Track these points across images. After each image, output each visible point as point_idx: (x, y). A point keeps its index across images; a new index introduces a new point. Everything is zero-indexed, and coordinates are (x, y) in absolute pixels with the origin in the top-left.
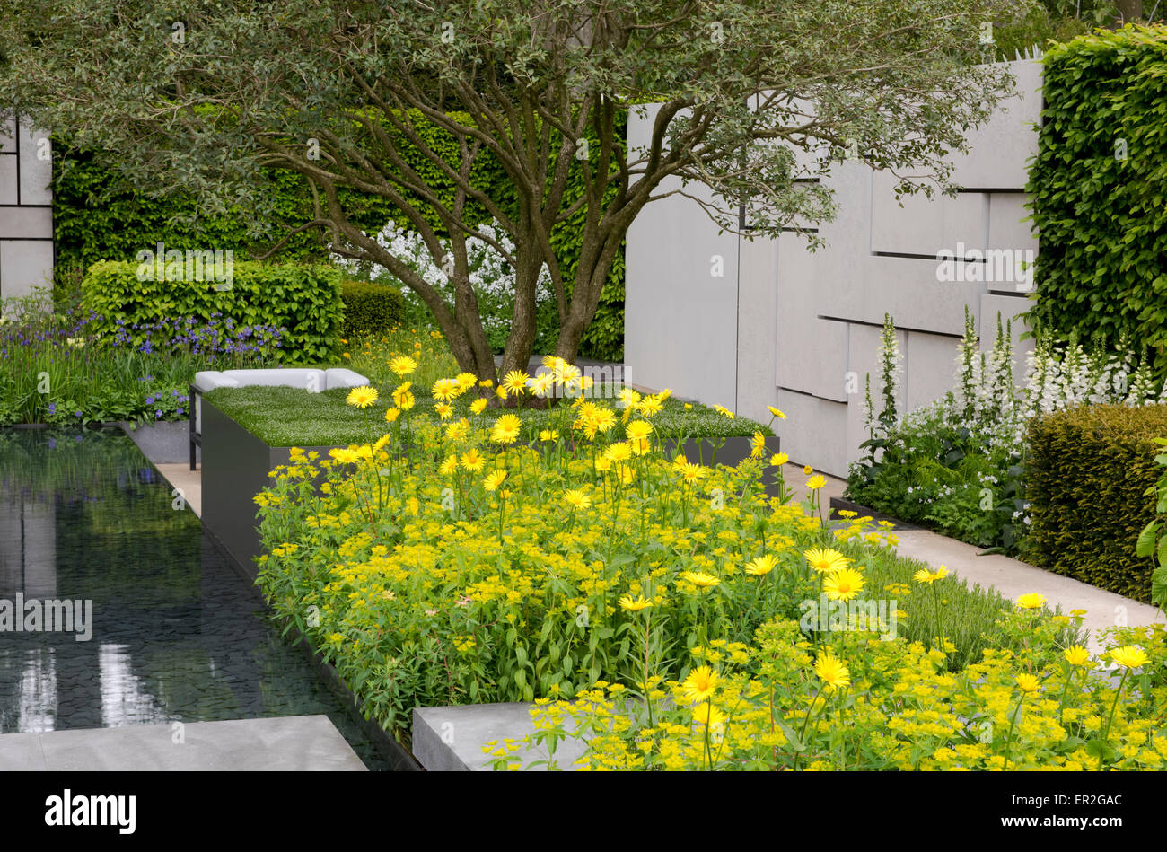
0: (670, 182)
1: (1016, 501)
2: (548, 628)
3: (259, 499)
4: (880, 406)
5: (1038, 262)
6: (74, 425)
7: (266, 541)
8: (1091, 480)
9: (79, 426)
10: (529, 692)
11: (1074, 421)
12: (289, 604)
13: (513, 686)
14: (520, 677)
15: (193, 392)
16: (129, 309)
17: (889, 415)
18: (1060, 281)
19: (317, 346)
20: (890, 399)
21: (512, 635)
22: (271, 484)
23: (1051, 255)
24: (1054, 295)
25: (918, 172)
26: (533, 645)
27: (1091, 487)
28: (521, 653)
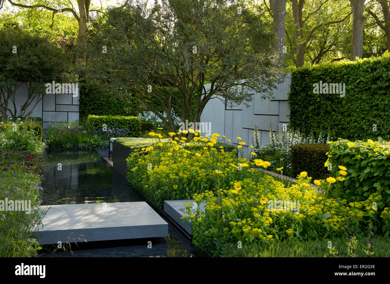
0: (214, 96)
1: (287, 164)
2: (192, 183)
3: (127, 160)
4: (256, 145)
5: (291, 115)
6: (84, 149)
7: (129, 168)
8: (305, 158)
9: (85, 149)
10: (189, 198)
11: (300, 146)
12: (134, 181)
13: (185, 196)
14: (187, 194)
15: (110, 142)
16: (96, 125)
17: (258, 147)
18: (295, 119)
19: (136, 134)
20: (258, 143)
21: (185, 185)
22: (130, 156)
23: (293, 113)
24: (294, 122)
25: (266, 94)
26: (190, 187)
27: (305, 160)
28: (187, 189)
